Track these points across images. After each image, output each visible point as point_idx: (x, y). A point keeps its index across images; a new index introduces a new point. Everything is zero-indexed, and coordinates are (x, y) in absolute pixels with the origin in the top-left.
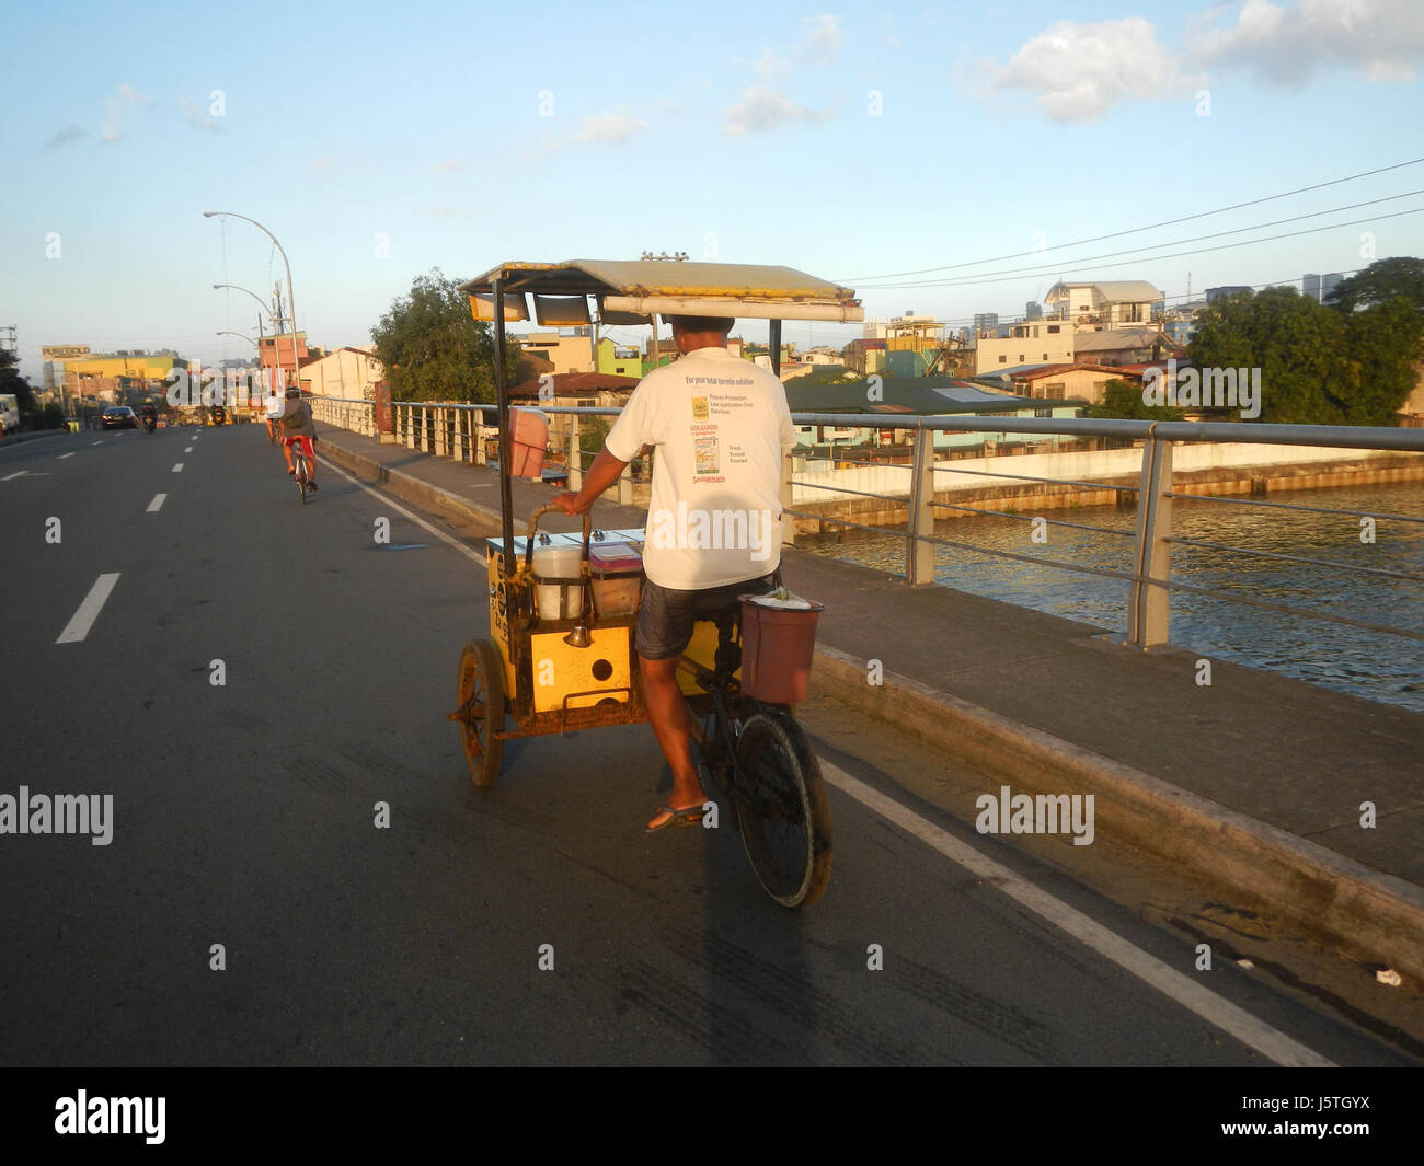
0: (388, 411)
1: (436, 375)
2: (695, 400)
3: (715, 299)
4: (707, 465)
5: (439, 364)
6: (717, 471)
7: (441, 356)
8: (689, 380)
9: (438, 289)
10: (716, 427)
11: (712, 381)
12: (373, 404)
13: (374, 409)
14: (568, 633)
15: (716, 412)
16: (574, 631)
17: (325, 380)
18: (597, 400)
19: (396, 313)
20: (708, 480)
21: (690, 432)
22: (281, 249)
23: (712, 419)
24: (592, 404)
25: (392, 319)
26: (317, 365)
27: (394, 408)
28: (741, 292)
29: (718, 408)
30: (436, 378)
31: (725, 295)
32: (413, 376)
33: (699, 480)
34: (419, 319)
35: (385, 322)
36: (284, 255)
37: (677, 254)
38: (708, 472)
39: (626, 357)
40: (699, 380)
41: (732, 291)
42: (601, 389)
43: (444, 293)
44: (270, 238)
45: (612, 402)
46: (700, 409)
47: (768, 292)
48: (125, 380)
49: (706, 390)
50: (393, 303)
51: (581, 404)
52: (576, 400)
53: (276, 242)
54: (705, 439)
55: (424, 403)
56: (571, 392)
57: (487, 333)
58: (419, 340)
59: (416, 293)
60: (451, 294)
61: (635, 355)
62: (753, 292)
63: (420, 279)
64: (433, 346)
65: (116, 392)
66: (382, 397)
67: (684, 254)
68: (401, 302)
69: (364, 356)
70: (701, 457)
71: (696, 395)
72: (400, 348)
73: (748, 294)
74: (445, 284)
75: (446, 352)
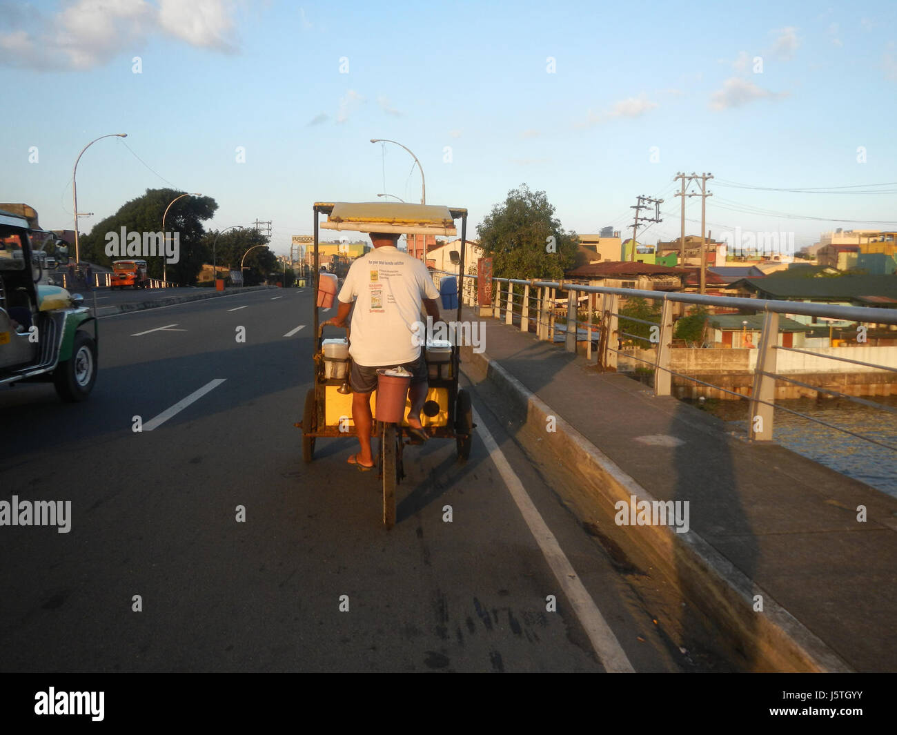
0: (488, 285)
1: (520, 259)
2: (372, 272)
3: (377, 224)
4: (376, 304)
5: (523, 252)
6: (381, 307)
7: (524, 245)
8: (370, 262)
9: (525, 199)
10: (381, 285)
11: (381, 263)
12: (475, 278)
13: (476, 283)
14: (339, 387)
15: (382, 278)
16: (342, 386)
17: (444, 260)
18: (636, 282)
19: (494, 215)
20: (376, 311)
21: (368, 287)
22: (419, 165)
23: (379, 281)
24: (632, 285)
25: (492, 218)
26: (440, 249)
27: (494, 282)
28: (391, 221)
29: (383, 276)
30: (520, 261)
31: (381, 222)
32: (504, 259)
33: (373, 311)
34: (511, 219)
35: (487, 221)
36: (422, 170)
37: (704, 174)
38: (376, 307)
39: (644, 253)
40: (375, 262)
41: (385, 220)
42: (639, 274)
43: (528, 202)
44: (413, 158)
45: (648, 284)
46: (374, 276)
47: (405, 221)
48: (336, 257)
49: (378, 267)
50: (493, 208)
51: (624, 285)
52: (621, 281)
53: (417, 160)
54: (376, 292)
55: (528, 281)
56: (618, 275)
57: (557, 230)
58: (509, 233)
59: (509, 201)
60: (534, 203)
61: (651, 251)
62: (396, 220)
63: (513, 192)
64: (519, 237)
65: (331, 264)
66: (484, 272)
67: (709, 174)
68: (499, 207)
69: (470, 245)
70: (373, 299)
71: (372, 270)
72: (495, 238)
73: (394, 222)
74: (530, 195)
75: (528, 242)
